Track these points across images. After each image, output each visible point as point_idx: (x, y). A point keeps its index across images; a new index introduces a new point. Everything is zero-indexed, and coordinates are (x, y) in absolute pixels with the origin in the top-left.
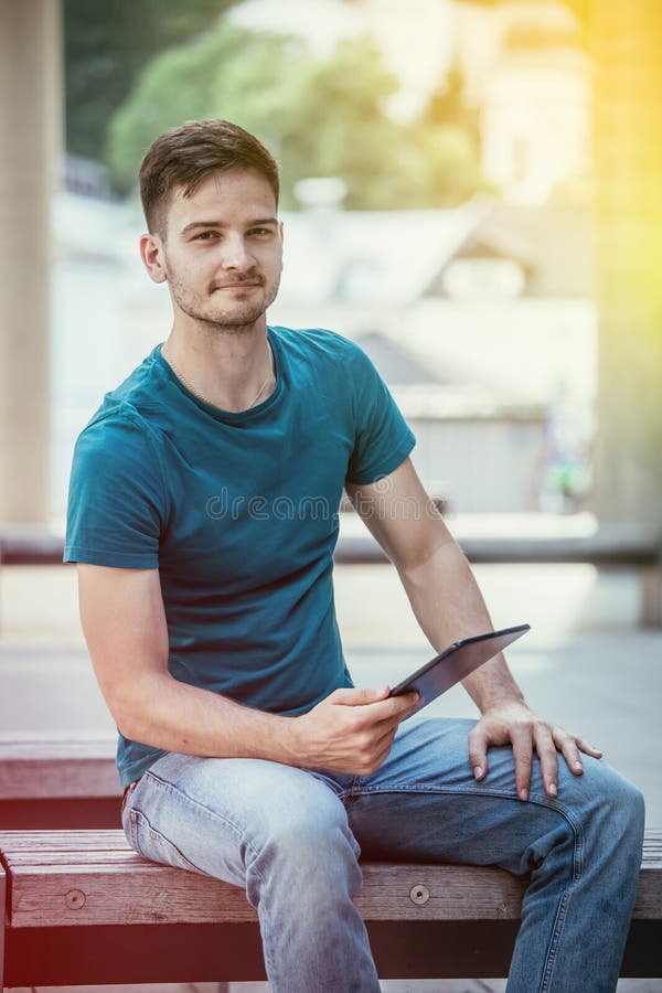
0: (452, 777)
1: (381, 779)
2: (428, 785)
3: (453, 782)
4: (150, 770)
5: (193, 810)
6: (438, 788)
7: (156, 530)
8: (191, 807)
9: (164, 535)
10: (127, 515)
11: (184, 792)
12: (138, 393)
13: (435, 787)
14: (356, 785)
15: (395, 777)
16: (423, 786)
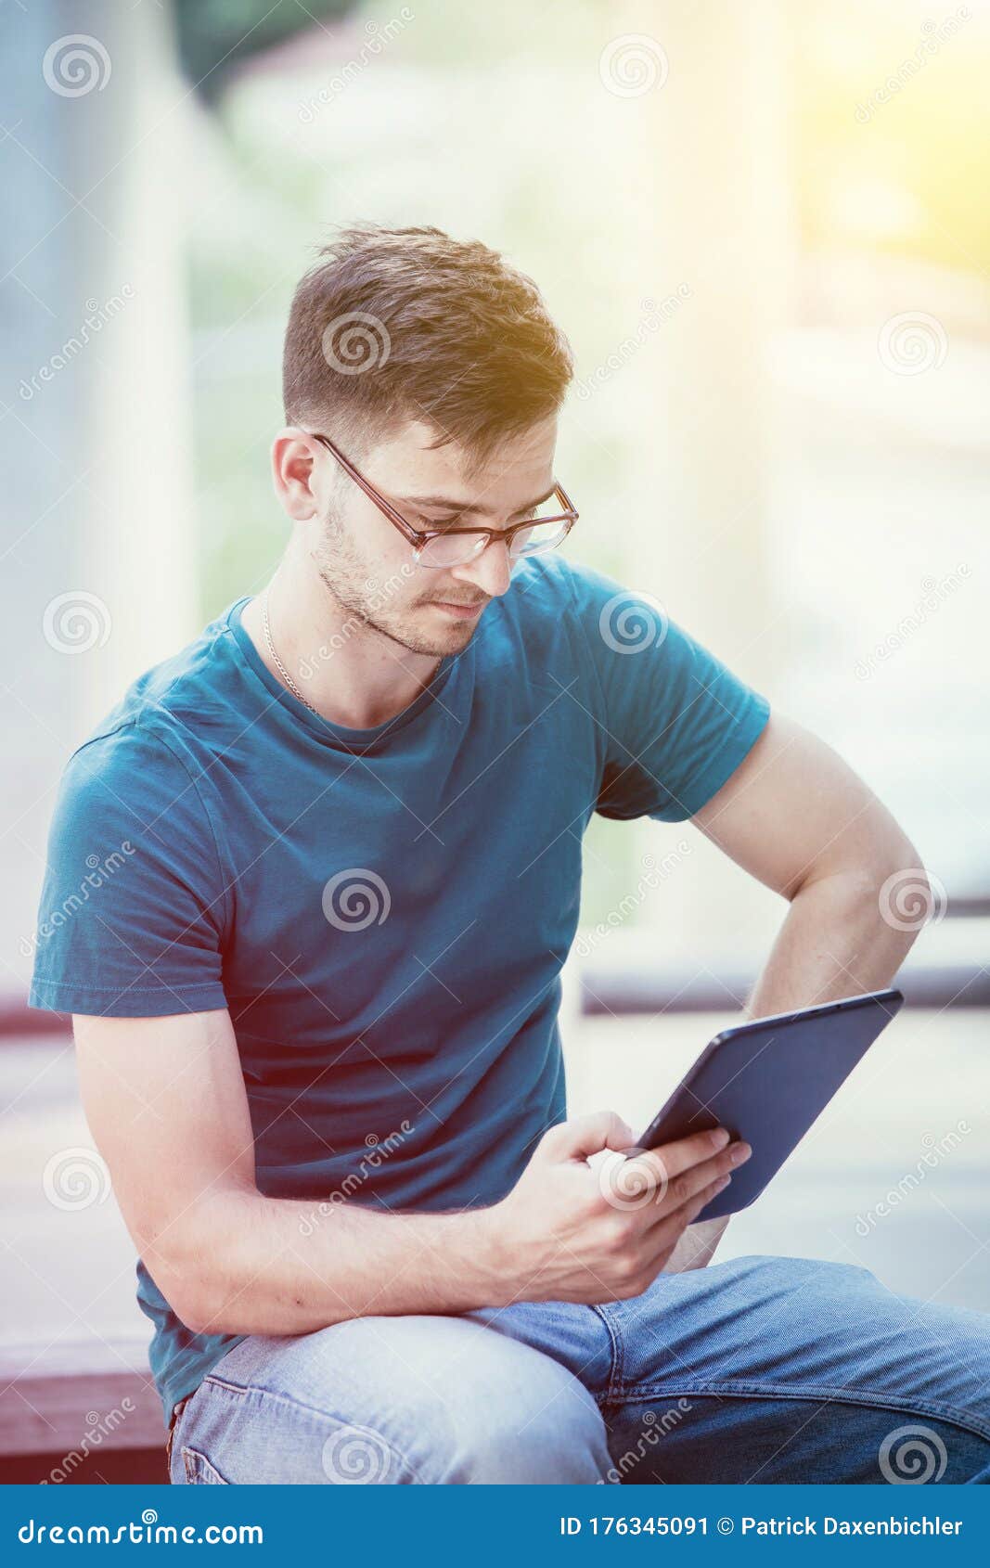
0: (794, 1367)
1: (663, 1372)
2: (752, 1384)
3: (798, 1377)
4: (214, 1372)
5: (307, 1426)
6: (769, 1388)
7: (211, 936)
8: (301, 1419)
9: (228, 946)
10: (156, 917)
11: (286, 1395)
12: (185, 685)
13: (764, 1387)
14: (616, 1384)
15: (694, 1367)
16: (741, 1384)
